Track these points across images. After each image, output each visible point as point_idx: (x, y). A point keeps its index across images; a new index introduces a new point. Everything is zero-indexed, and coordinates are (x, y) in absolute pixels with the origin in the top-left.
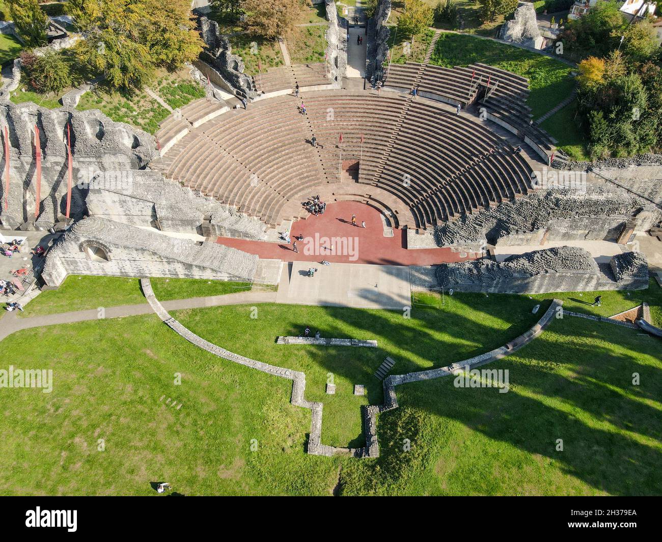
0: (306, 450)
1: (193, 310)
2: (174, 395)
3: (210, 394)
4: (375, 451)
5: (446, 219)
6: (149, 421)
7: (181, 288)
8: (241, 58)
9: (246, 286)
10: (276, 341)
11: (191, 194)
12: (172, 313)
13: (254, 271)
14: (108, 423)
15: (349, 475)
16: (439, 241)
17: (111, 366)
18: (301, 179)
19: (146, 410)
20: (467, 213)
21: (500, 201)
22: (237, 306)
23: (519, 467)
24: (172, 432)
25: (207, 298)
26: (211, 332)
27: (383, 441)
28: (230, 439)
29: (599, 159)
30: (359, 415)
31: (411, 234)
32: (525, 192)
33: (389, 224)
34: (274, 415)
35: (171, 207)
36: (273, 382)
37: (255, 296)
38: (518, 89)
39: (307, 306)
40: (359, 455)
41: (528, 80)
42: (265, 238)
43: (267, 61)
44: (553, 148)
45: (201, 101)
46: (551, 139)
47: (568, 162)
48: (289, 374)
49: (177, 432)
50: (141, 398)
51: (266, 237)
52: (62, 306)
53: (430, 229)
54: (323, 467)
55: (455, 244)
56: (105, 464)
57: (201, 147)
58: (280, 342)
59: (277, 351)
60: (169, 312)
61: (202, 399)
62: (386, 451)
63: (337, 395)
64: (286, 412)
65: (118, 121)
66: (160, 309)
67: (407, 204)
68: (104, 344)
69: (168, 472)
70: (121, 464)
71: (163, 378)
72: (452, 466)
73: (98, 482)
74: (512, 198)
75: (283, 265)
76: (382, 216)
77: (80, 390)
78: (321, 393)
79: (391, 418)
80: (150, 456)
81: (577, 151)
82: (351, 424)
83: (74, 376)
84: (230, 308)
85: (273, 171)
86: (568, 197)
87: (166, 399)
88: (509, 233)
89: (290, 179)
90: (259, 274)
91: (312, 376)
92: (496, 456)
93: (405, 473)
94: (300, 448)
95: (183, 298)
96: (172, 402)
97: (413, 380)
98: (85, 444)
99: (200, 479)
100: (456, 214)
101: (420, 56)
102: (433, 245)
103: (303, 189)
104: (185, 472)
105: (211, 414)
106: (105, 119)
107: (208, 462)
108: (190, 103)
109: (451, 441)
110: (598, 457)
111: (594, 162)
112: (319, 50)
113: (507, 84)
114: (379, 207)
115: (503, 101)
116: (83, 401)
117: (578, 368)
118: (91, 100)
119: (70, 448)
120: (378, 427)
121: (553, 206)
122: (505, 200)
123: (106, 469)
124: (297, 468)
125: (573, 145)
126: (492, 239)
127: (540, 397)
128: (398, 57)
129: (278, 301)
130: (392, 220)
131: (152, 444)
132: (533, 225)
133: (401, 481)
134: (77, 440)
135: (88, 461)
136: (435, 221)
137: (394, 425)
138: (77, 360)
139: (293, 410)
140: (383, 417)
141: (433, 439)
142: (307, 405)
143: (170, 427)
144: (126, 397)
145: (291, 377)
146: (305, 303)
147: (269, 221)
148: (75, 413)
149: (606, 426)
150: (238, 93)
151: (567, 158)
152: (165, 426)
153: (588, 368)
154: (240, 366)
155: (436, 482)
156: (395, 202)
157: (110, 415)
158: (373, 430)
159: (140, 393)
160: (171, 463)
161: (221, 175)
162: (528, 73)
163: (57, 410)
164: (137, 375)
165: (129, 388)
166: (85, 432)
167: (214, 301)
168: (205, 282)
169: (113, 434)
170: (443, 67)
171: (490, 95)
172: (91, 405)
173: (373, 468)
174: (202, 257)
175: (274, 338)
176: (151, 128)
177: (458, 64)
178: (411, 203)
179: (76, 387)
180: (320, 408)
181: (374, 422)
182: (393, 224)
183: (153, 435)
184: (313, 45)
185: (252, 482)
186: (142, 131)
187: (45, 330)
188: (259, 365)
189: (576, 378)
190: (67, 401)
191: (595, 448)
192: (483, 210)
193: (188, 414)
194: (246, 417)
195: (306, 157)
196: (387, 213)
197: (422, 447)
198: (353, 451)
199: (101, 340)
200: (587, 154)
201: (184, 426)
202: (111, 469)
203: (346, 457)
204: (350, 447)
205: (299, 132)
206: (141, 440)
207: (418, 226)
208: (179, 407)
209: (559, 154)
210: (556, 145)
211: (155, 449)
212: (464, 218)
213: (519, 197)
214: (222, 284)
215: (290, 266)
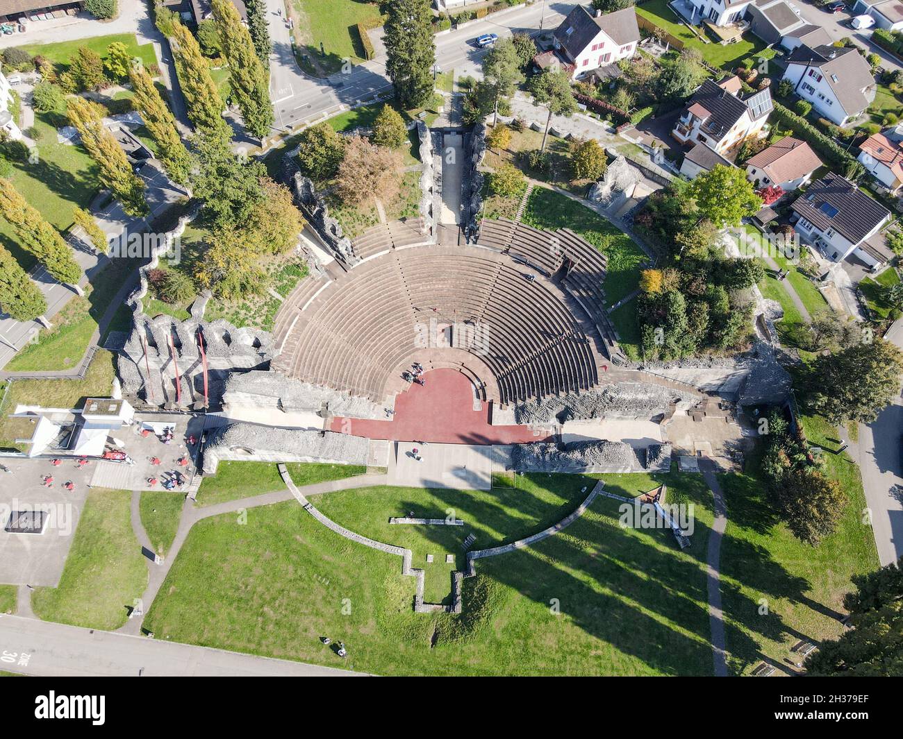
0: (414, 609)
1: (324, 495)
2: (323, 574)
3: (347, 572)
4: (459, 609)
5: (524, 400)
6: (310, 594)
7: (311, 472)
8: (338, 221)
9: (361, 470)
10: (389, 522)
11: (309, 386)
12: (308, 498)
13: (368, 455)
14: (283, 596)
15: (442, 626)
16: (518, 420)
17: (274, 551)
18: (401, 347)
19: (306, 586)
20: (542, 398)
21: (568, 392)
22: (357, 489)
23: (546, 623)
24: (326, 602)
25: (333, 482)
26: (341, 515)
27: (465, 602)
28: (364, 606)
29: (650, 360)
30: (450, 579)
31: (496, 407)
32: (587, 389)
33: (478, 396)
34: (391, 586)
35: (294, 400)
36: (390, 559)
37: (370, 479)
38: (597, 267)
39: (411, 488)
40: (448, 611)
41: (607, 259)
42: (373, 417)
43: (363, 220)
44: (616, 344)
45: (306, 280)
46: (616, 334)
47: (625, 361)
48: (400, 552)
49: (329, 602)
50: (300, 576)
51: (375, 416)
52: (224, 495)
53: (512, 406)
54: (425, 621)
55: (531, 423)
56: (287, 625)
57: (312, 333)
58: (392, 523)
59: (390, 530)
60: (306, 497)
61: (343, 577)
62: (466, 609)
63: (434, 563)
64: (399, 582)
65: (241, 326)
66: (298, 494)
67: (495, 374)
68: (265, 532)
69: (328, 630)
70: (298, 626)
71: (312, 559)
72: (505, 622)
73: (286, 638)
74: (577, 392)
75: (389, 445)
76: (472, 385)
77: (258, 571)
78: (424, 562)
79: (471, 584)
80: (315, 620)
81: (633, 350)
82: (444, 585)
83: (251, 560)
84: (351, 492)
85: (376, 344)
86: (620, 396)
87: (318, 577)
88: (573, 419)
89: (391, 349)
90: (371, 458)
91: (416, 548)
92: (534, 615)
93: (476, 627)
94: (410, 608)
95: (315, 482)
96: (322, 579)
97: (487, 555)
98: (272, 612)
99: (349, 634)
100: (532, 397)
101: (512, 212)
102: (513, 423)
103: (403, 358)
104: (338, 630)
105: (349, 588)
106: (231, 328)
107: (352, 623)
108: (296, 285)
109: (506, 606)
110: (596, 615)
111: (645, 362)
112: (413, 201)
113: (589, 260)
114: (472, 377)
115: (584, 279)
116: (262, 580)
117: (600, 547)
118: (215, 308)
119: (262, 614)
120: (462, 589)
121: (608, 401)
122: (571, 393)
123: (289, 629)
124: (408, 623)
125: (631, 344)
126: (562, 418)
127: (570, 571)
128: (491, 211)
129: (389, 484)
130: (480, 391)
131: (315, 611)
132: (592, 413)
133: (473, 632)
134: (266, 609)
135: (277, 624)
136: (515, 399)
137: (472, 589)
138: (249, 546)
139: (404, 579)
140: (465, 582)
141: (495, 603)
142: (414, 573)
143: (324, 598)
144: (291, 576)
145: (402, 554)
146: (409, 485)
147: (376, 399)
148: (259, 589)
149: (607, 591)
150: (337, 256)
151: (625, 356)
152: (320, 598)
153: (606, 547)
154: (365, 547)
155: (494, 633)
156: (485, 372)
157: (283, 591)
158: (458, 591)
159: (299, 573)
160: (329, 624)
161: (332, 360)
162: (607, 250)
163: (246, 587)
164: (294, 557)
165: (291, 568)
166: (269, 603)
167: (340, 485)
168: (330, 466)
169: (288, 605)
170: (534, 229)
171: (573, 269)
172: (269, 583)
173: (457, 620)
174: (326, 450)
175: (388, 519)
176: (267, 324)
177: (547, 226)
178: (498, 375)
179: (254, 569)
180: (422, 575)
181: (459, 585)
182: (482, 398)
183: (314, 604)
184: (407, 197)
185: (381, 636)
186: (261, 331)
187: (218, 519)
188: (378, 546)
189: (597, 555)
190: (251, 580)
191: (596, 609)
192: (555, 396)
193: (334, 589)
194: (373, 590)
195: (405, 324)
196: (477, 383)
197: (488, 609)
198: (445, 607)
199: (261, 527)
200: (641, 355)
201: (333, 598)
202: (292, 630)
203: (440, 612)
204: (442, 604)
205: (397, 298)
206: (307, 608)
207: (502, 402)
208: (327, 583)
209: (619, 352)
210: (618, 342)
211: (317, 614)
212: (539, 401)
213: (582, 392)
214: (343, 467)
215: (396, 445)
